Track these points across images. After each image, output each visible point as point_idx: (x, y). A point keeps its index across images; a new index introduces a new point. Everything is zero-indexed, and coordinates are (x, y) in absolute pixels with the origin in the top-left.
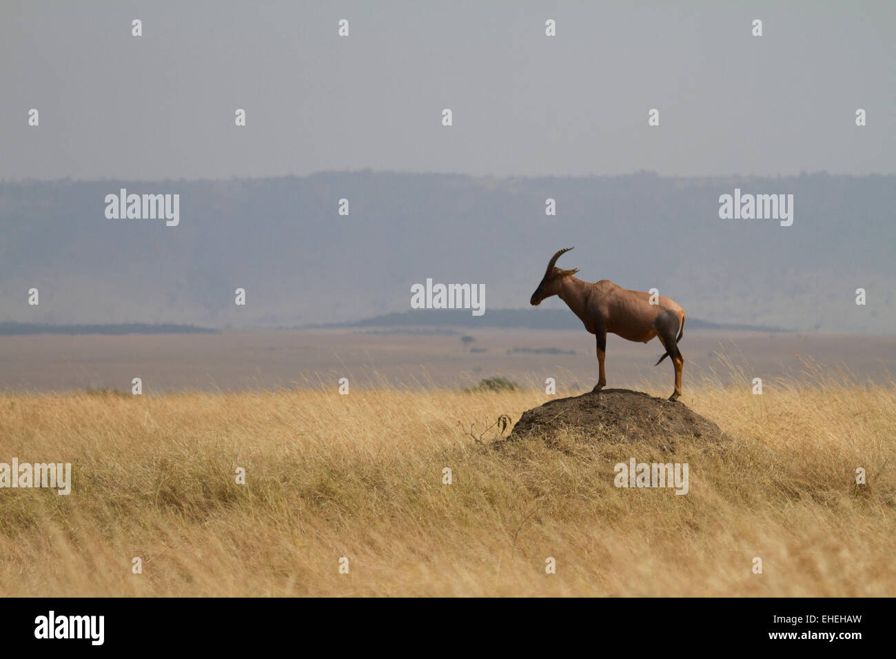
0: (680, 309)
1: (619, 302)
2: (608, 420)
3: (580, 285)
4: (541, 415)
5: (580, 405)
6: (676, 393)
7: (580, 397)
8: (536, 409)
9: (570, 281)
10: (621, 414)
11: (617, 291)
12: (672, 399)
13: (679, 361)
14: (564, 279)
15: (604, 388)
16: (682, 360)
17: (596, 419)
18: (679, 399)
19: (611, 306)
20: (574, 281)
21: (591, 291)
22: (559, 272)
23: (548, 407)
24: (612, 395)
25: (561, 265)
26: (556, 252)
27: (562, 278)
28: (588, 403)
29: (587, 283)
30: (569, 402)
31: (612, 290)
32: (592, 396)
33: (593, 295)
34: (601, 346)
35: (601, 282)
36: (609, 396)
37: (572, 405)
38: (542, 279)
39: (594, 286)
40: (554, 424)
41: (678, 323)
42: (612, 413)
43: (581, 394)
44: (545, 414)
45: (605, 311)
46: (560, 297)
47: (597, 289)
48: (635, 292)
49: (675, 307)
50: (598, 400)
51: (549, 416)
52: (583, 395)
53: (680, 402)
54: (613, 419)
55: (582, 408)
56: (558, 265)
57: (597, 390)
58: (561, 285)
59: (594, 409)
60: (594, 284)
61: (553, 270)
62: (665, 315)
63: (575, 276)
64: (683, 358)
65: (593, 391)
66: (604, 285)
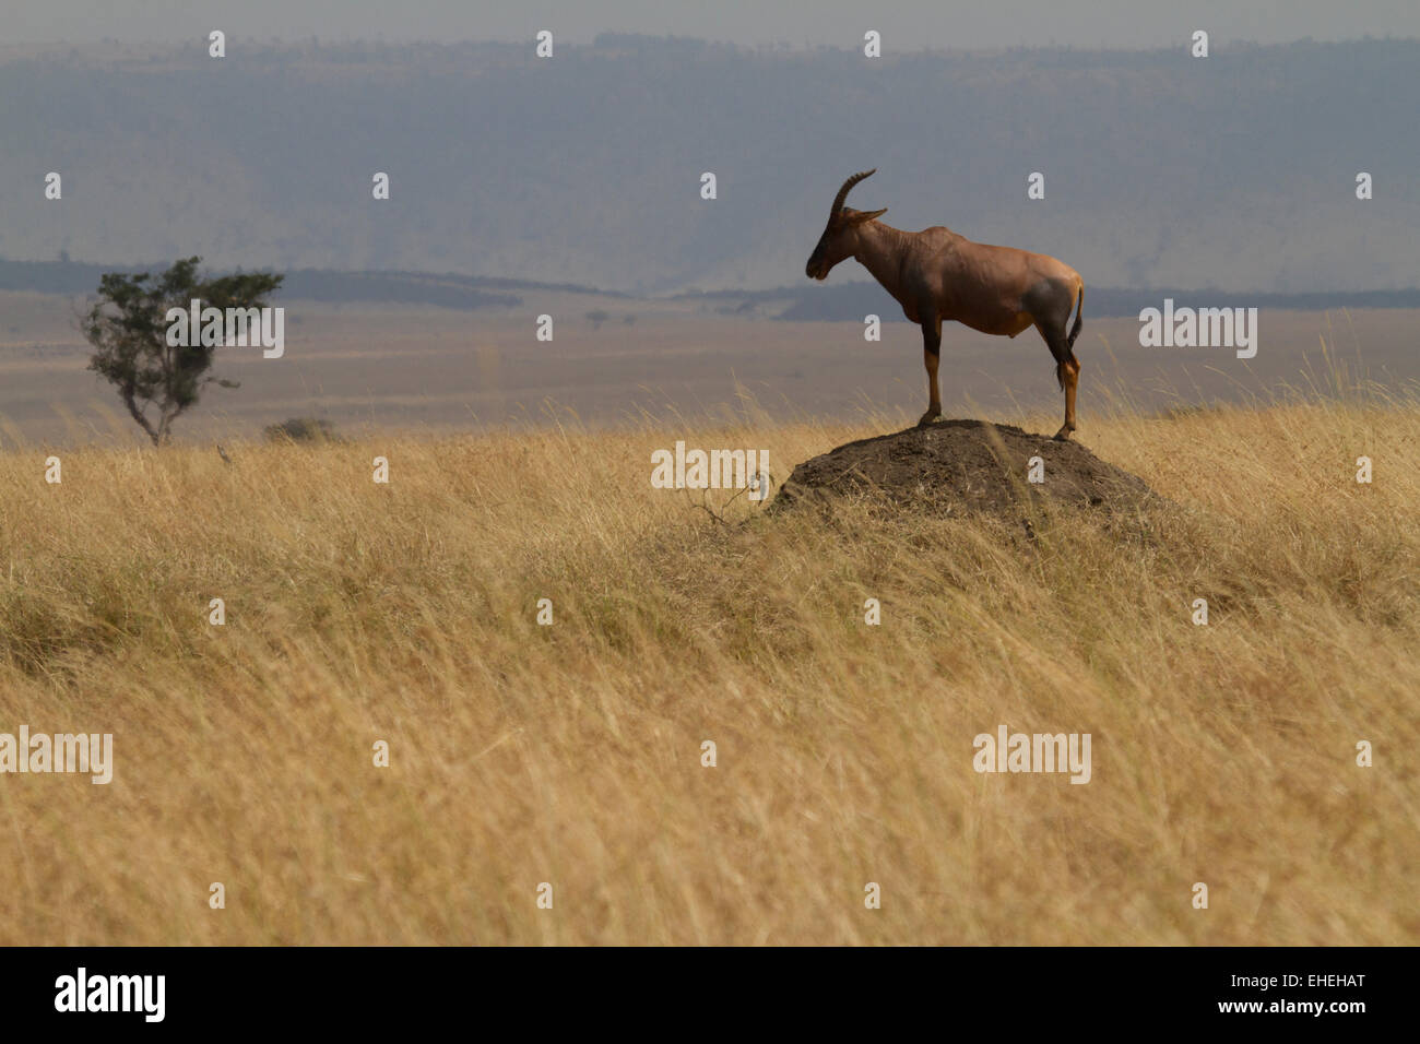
0: (1074, 275)
1: (961, 266)
2: (937, 476)
3: (890, 236)
4: (820, 470)
5: (891, 451)
6: (1069, 427)
7: (891, 436)
8: (814, 460)
9: (872, 230)
10: (962, 465)
11: (960, 246)
12: (1059, 437)
13: (1070, 369)
14: (861, 227)
15: (937, 420)
16: (1076, 368)
17: (915, 475)
18: (1072, 436)
19: (947, 274)
20: (879, 229)
21: (910, 246)
22: (852, 214)
23: (835, 456)
24: (950, 431)
25: (856, 202)
26: (845, 181)
27: (858, 226)
28: (903, 448)
29: (903, 233)
30: (873, 444)
31: (950, 244)
32: (913, 434)
33: (913, 253)
34: (932, 345)
35: (930, 231)
36: (944, 433)
37: (877, 450)
38: (824, 229)
39: (917, 237)
40: (842, 486)
41: (1070, 300)
42: (945, 464)
43: (897, 432)
44: (829, 469)
45: (936, 282)
46: (858, 260)
47: (921, 242)
48: (991, 248)
49: (1065, 272)
50: (923, 441)
51: (834, 471)
52: (900, 434)
53: (1073, 443)
54: (947, 475)
55: (894, 455)
56: (849, 203)
57: (925, 424)
58: (856, 236)
59: (914, 457)
60: (918, 234)
61: (842, 215)
62: (1046, 288)
63: (880, 219)
64: (1079, 363)
65: (919, 426)
66: (935, 236)
